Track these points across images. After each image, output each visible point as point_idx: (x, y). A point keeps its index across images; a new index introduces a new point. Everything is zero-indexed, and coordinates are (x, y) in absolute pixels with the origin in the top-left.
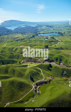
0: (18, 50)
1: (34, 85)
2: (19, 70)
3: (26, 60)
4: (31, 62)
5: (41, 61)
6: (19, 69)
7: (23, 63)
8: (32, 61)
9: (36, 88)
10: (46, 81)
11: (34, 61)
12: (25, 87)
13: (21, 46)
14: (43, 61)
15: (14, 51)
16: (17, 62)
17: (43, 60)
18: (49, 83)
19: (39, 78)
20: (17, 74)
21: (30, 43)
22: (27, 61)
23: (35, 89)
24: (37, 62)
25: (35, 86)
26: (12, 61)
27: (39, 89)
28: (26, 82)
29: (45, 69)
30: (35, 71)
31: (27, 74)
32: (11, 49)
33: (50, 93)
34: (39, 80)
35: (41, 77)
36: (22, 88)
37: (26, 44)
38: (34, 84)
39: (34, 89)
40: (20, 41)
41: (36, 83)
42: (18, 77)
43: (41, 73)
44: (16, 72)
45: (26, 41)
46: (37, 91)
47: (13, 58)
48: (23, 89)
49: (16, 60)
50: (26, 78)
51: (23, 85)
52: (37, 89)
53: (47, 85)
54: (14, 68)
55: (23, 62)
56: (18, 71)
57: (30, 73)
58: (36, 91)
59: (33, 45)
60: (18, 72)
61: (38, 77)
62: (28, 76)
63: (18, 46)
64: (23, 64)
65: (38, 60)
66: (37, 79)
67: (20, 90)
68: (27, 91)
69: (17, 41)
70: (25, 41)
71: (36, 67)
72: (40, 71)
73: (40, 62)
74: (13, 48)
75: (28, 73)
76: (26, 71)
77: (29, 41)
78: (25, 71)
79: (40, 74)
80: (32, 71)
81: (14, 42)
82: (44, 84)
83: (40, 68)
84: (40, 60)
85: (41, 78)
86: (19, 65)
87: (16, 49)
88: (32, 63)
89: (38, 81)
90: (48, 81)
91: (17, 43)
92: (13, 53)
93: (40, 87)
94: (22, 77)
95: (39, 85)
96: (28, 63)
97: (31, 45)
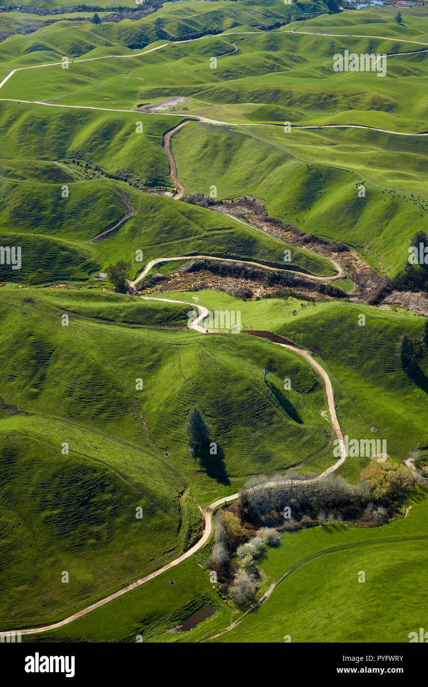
0: (124, 140)
1: (215, 513)
2: (94, 355)
3: (193, 260)
4: (243, 284)
5: (356, 278)
6: (91, 342)
7: (152, 282)
8: (254, 276)
9: (232, 543)
10: (352, 488)
11: (274, 280)
12: (118, 520)
13: (163, 107)
14: (372, 287)
15: (77, 157)
16: (92, 268)
17: (374, 275)
18: (385, 520)
19: (289, 457)
20: (65, 384)
21: (272, 69)
22: (196, 268)
23: (218, 553)
24: (309, 286)
25: (225, 525)
26: (42, 251)
27: (259, 556)
28: (137, 478)
29: (373, 370)
30: (259, 373)
31: (167, 405)
32: (52, 126)
33: (359, 613)
34: (283, 469)
35: (310, 443)
36: (96, 529)
37: (225, 84)
38: (226, 506)
39: (208, 548)
40: (163, 45)
41: (245, 502)
42: (73, 416)
43: (321, 402)
44: (59, 365)
45: (231, 52)
46: (242, 577)
47: (56, 223)
48: (98, 537)
49: (83, 245)
50: (155, 436)
51: (107, 496)
52: (240, 550)
53: (354, 531)
54: (43, 328)
55: (158, 280)
56: (81, 361)
57: (197, 389)
58: (226, 572)
59: (304, 99)
60: (83, 367)
61: (280, 439)
62: (175, 425)
63: (131, 94)
64: (149, 299)
65: (317, 267)
66: (266, 458)
67: (67, 542)
68: (135, 558)
69: (139, 41)
70: (220, 51)
71: (272, 337)
72: (317, 385)
73: (339, 295)
74: (74, 120)
75: (178, 385)
76: (167, 370)
77: (272, 45)
78: (155, 366)
79: (305, 412)
80: (226, 377)
81: (99, 50)
82: (321, 518)
83: (316, 350)
84: (348, 267)
85: (305, 452)
86: (108, 299)
87: (107, 133)
88: (247, 296)
89: (272, 484)
90: (382, 491)
91: (131, 65)
92: (69, 169)
93: (273, 544)
94: (111, 426)
95: (270, 525)
96: (203, 287)
97: (276, 95)
